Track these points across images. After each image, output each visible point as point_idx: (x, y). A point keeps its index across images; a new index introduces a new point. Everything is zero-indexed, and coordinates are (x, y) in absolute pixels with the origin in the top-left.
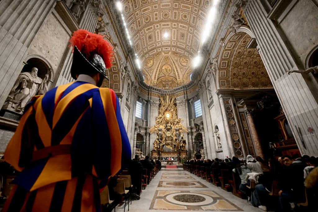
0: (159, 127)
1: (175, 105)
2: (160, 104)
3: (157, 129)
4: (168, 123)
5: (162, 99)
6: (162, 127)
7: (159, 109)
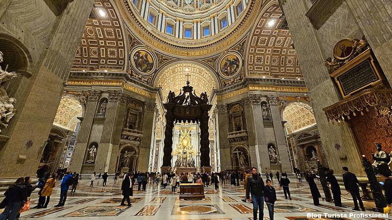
1: (190, 135)
2: (180, 134)
3: (177, 152)
4: (184, 148)
5: (181, 131)
6: (181, 151)
7: (179, 138)
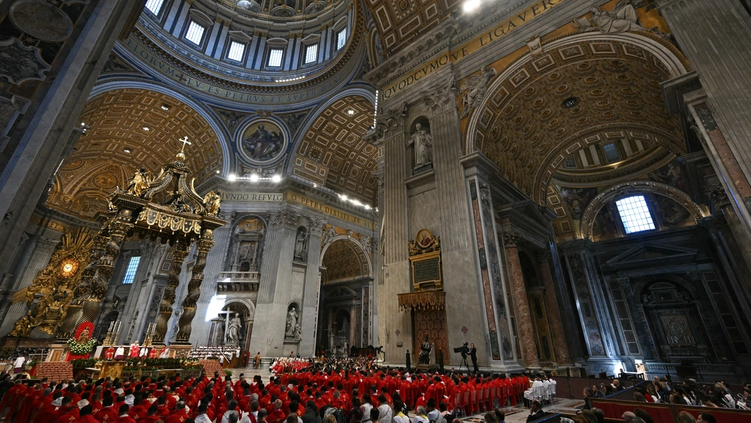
0: (37, 291)
2: (61, 244)
3: (31, 293)
4: (62, 283)
5: (69, 236)
6: (46, 291)
7: (53, 254)
